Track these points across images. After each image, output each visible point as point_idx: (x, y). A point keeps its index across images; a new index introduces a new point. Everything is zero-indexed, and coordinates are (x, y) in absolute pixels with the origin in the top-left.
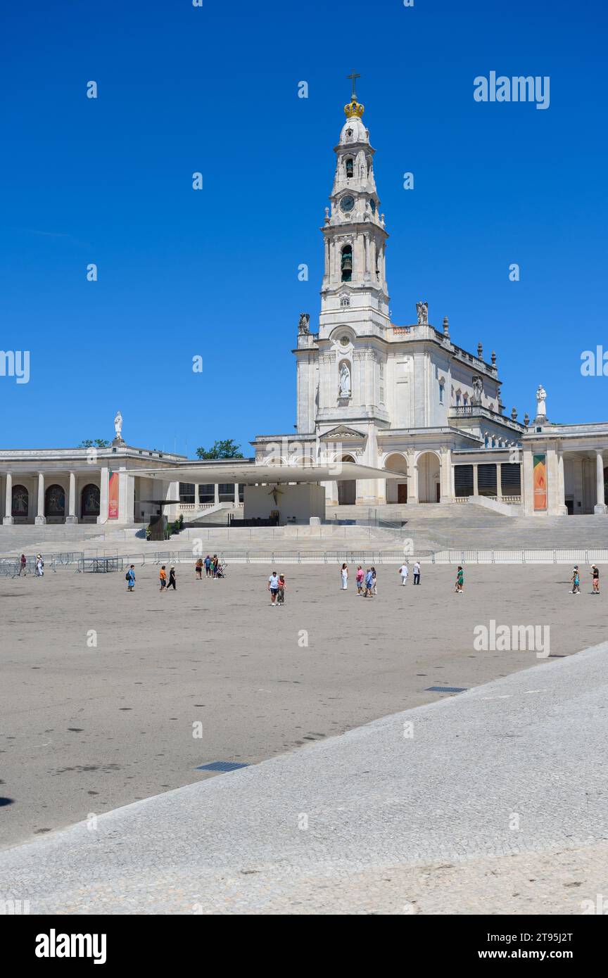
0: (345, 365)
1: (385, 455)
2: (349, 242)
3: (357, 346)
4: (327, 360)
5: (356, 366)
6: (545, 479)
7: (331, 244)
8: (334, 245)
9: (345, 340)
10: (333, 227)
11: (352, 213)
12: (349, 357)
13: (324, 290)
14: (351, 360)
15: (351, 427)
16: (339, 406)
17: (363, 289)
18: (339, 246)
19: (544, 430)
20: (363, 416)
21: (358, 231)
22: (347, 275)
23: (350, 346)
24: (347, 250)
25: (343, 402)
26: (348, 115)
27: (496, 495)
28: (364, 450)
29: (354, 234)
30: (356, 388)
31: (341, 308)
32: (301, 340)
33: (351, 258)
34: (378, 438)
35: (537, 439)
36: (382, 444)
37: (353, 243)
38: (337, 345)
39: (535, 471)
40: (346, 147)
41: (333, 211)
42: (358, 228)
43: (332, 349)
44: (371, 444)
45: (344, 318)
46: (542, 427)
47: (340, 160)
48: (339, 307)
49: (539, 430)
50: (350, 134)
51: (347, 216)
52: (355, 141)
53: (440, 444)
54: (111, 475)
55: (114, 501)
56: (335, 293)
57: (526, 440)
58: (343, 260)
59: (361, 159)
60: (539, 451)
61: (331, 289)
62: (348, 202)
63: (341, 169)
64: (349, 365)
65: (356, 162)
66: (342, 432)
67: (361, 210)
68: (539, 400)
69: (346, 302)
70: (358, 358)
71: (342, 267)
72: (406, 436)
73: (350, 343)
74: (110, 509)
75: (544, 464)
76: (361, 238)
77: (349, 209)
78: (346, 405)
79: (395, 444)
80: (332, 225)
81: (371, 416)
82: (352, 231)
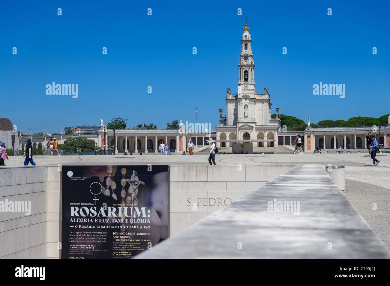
0: (246, 106)
1: (258, 132)
2: (247, 70)
3: (250, 101)
4: (241, 105)
5: (250, 106)
6: (310, 142)
7: (241, 70)
8: (242, 70)
9: (246, 99)
10: (242, 65)
11: (247, 61)
12: (248, 104)
13: (239, 84)
14: (248, 105)
15: (248, 124)
16: (245, 118)
17: (252, 84)
18: (244, 70)
19: (310, 129)
20: (252, 122)
21: (250, 67)
22: (246, 80)
23: (248, 101)
24: (246, 72)
25: (246, 117)
26: (245, 30)
27: (290, 144)
28: (252, 131)
29: (249, 68)
30: (250, 113)
31: (245, 89)
32: (228, 97)
33: (247, 74)
34: (256, 128)
35: (309, 132)
36: (257, 129)
37: (248, 70)
38: (244, 100)
39: (308, 140)
40: (245, 40)
41: (241, 60)
42: (250, 66)
43: (242, 101)
44: (254, 129)
45: (246, 92)
46: (309, 128)
47: (243, 44)
48: (244, 89)
49: (309, 129)
50: (246, 36)
51: (246, 62)
52: (248, 39)
53: (274, 130)
54: (180, 138)
55: (181, 146)
56: (243, 85)
57: (306, 132)
58: (245, 75)
59: (249, 44)
60: (309, 135)
61: (241, 83)
62: (246, 57)
63: (244, 47)
64: (248, 107)
65: (248, 46)
66: (246, 126)
67: (250, 61)
68: (309, 121)
69: (246, 88)
70: (250, 104)
71: (245, 77)
72: (264, 127)
73: (248, 100)
74: (180, 148)
75: (310, 138)
76: (251, 69)
77: (247, 60)
78: (247, 118)
79: (261, 129)
80: (241, 64)
81: (254, 121)
82: (248, 67)
